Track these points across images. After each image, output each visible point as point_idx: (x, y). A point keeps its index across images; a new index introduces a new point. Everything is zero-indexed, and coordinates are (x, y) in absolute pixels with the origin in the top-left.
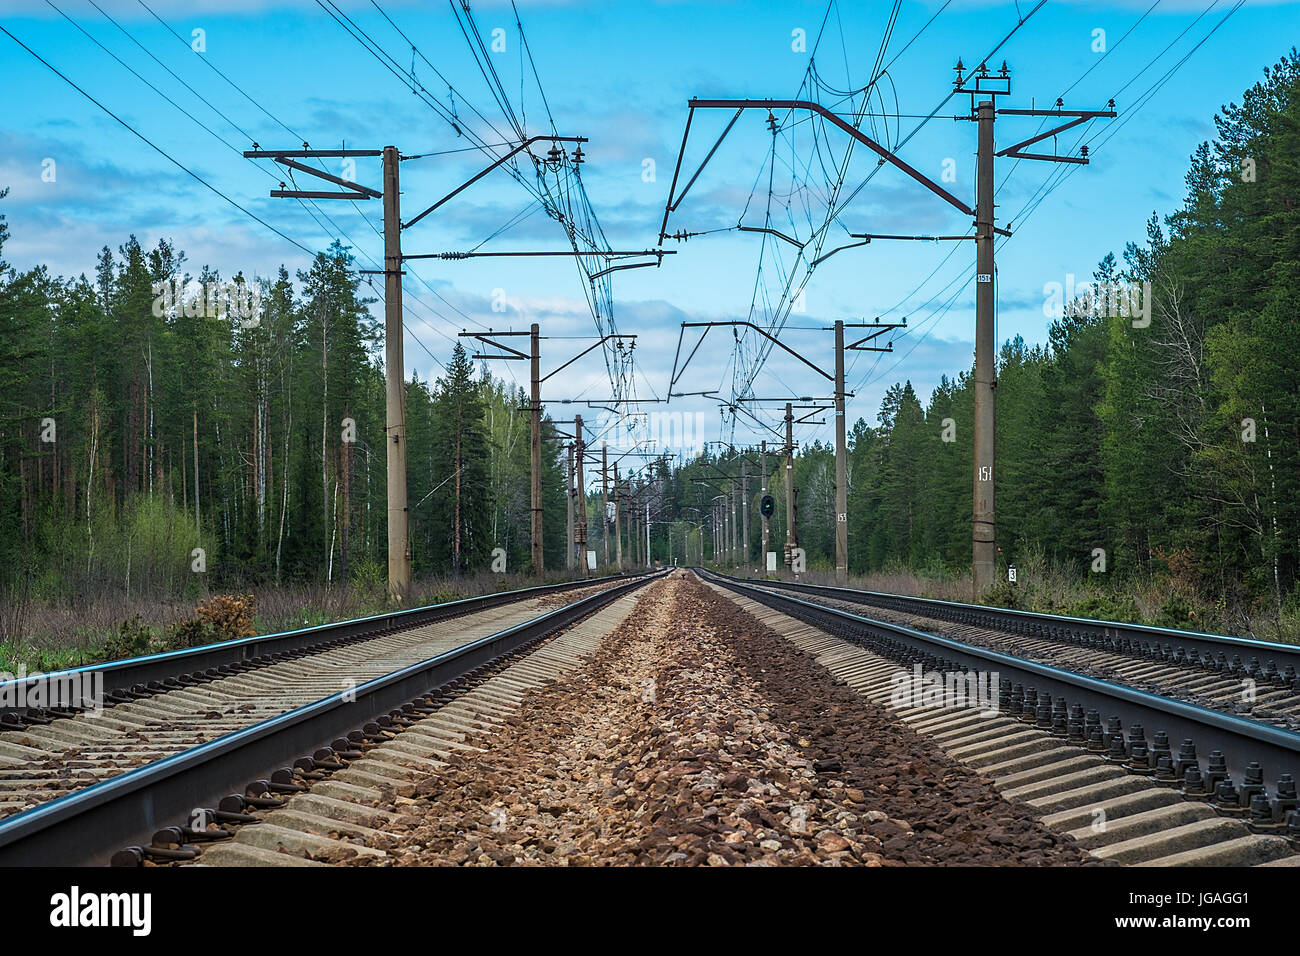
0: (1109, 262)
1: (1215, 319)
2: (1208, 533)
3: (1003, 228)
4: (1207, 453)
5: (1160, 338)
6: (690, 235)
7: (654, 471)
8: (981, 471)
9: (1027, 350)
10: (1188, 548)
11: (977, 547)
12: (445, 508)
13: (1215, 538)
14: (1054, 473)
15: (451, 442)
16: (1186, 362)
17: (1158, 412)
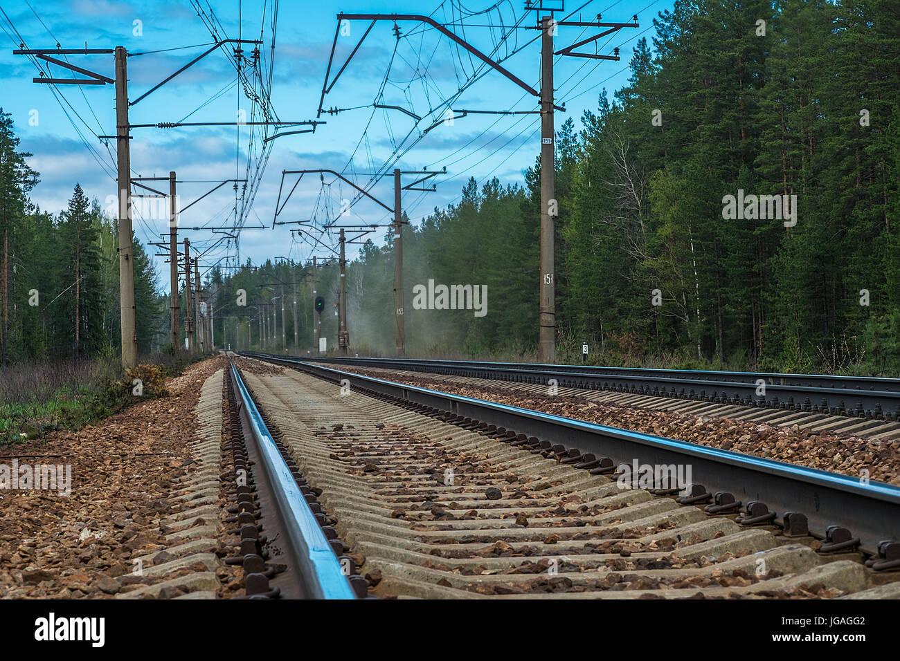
0: (569, 124)
1: (653, 167)
2: (649, 321)
3: (559, 105)
4: (649, 263)
5: (612, 180)
6: (340, 110)
7: (210, 279)
8: (546, 276)
9: (501, 188)
10: (634, 332)
11: (543, 331)
12: (68, 307)
13: (654, 325)
14: (530, 279)
15: (72, 258)
16: (631, 196)
17: (611, 234)
